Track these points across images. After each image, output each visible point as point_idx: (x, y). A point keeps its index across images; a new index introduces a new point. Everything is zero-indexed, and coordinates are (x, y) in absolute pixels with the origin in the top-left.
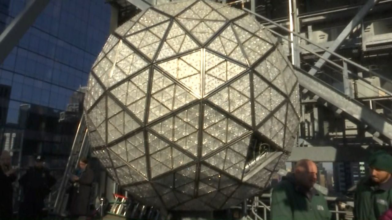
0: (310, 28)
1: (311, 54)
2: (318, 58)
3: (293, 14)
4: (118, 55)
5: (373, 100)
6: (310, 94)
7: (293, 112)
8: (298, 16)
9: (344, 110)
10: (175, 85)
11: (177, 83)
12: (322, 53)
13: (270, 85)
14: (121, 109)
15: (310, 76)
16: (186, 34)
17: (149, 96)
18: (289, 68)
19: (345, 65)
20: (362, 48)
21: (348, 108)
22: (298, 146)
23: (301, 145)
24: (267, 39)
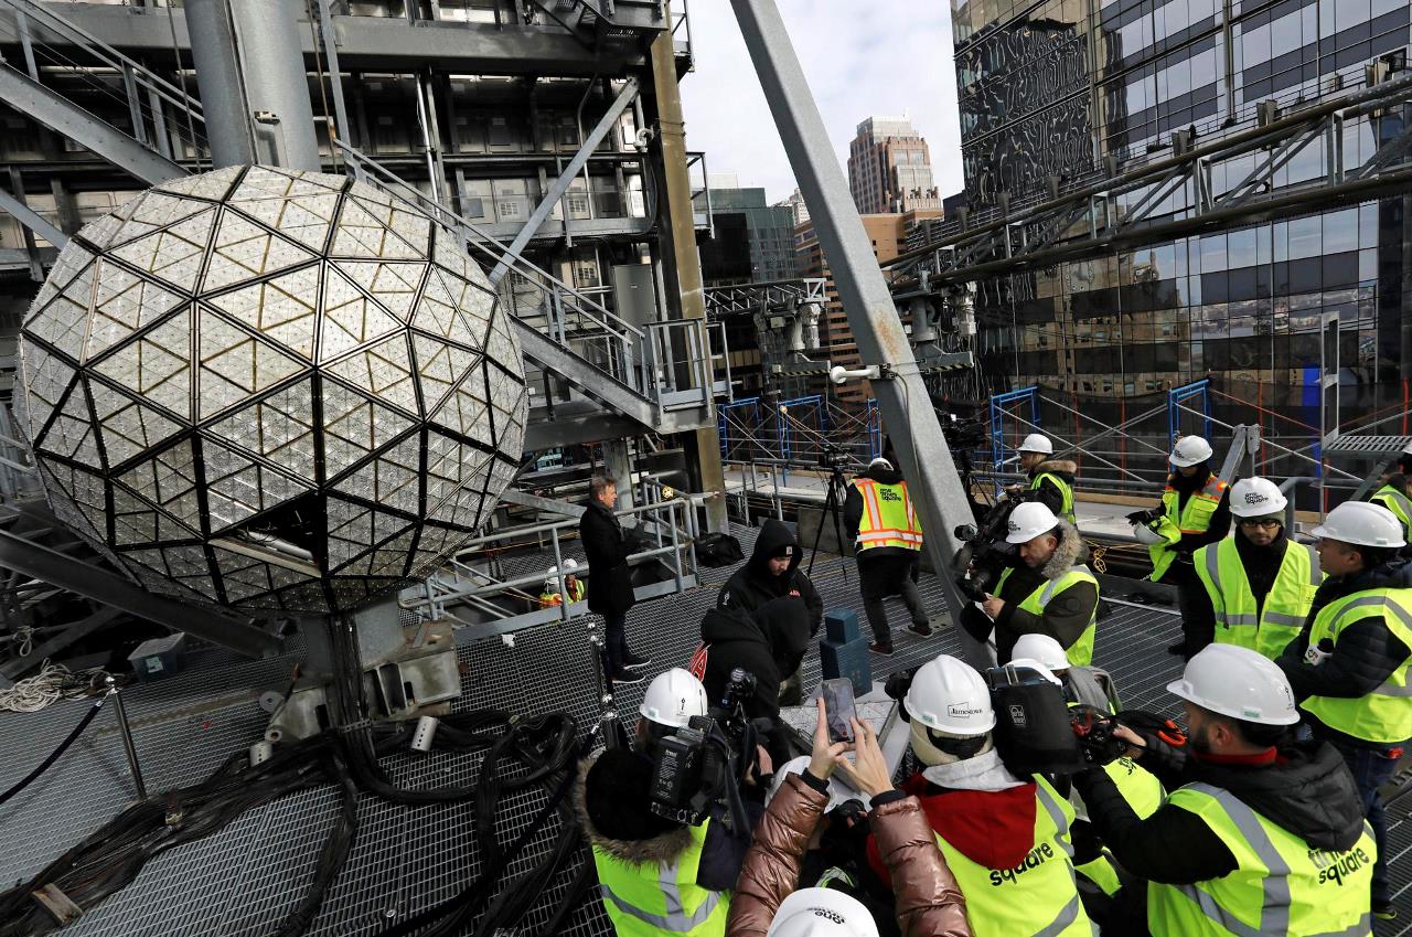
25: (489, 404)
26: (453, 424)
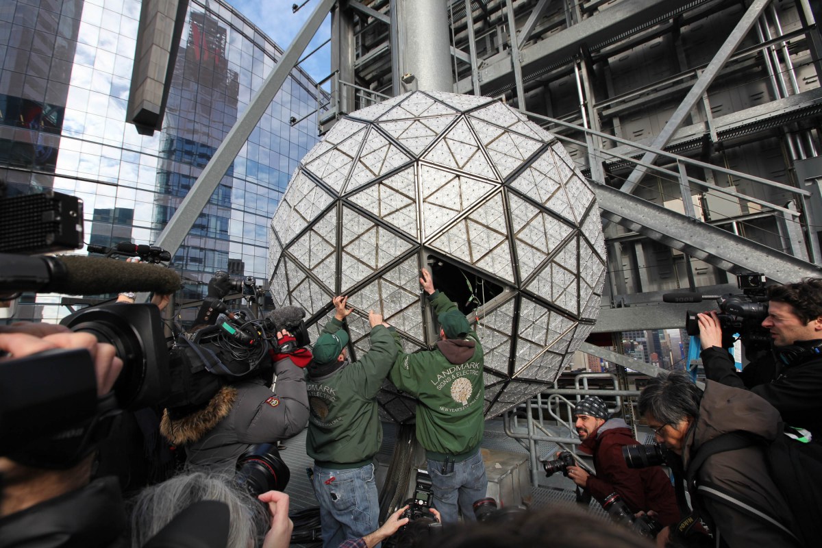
0: (616, 122)
1: (623, 161)
2: (635, 165)
3: (586, 106)
4: (297, 194)
5: (740, 220)
6: (625, 222)
7: (590, 251)
8: (595, 106)
9: (688, 242)
10: (378, 227)
11: (379, 223)
12: (639, 157)
13: (543, 209)
14: (303, 276)
15: (624, 195)
16: (390, 144)
17: (339, 249)
18: (575, 177)
19: (682, 169)
20: (710, 138)
21: (694, 239)
22: (614, 307)
23: (619, 306)
24: (531, 134)
25: (578, 276)
26: (544, 293)
